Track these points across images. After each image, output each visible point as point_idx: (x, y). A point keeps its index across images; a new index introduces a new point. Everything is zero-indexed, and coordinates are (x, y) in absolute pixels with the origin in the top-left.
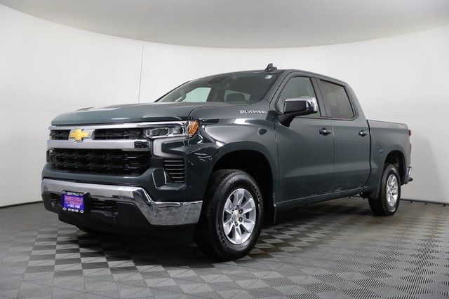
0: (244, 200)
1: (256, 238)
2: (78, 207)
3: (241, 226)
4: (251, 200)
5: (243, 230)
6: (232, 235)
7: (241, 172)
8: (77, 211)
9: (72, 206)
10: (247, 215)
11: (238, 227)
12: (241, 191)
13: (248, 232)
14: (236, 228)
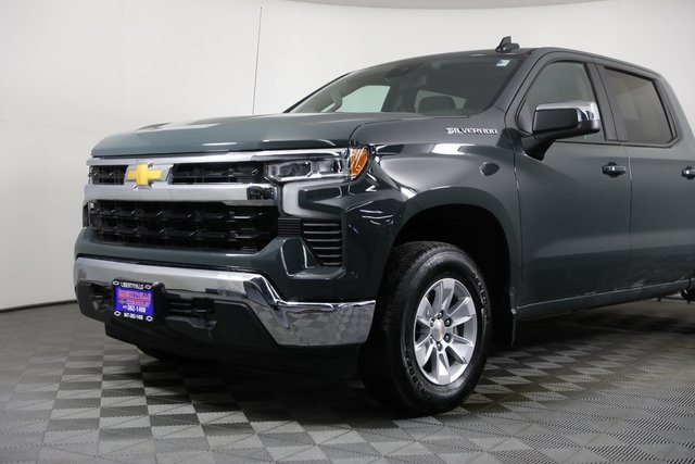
0: (455, 301)
1: (476, 374)
2: (143, 310)
3: (449, 350)
4: (468, 300)
5: (452, 358)
6: (430, 366)
7: (449, 246)
8: (141, 317)
9: (131, 308)
10: (460, 329)
11: (443, 352)
12: (449, 283)
13: (462, 363)
14: (438, 353)
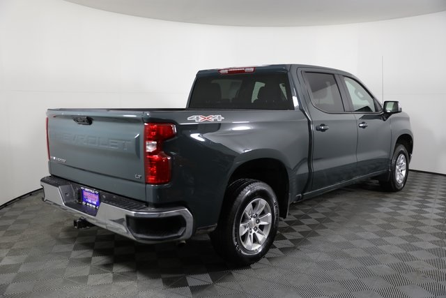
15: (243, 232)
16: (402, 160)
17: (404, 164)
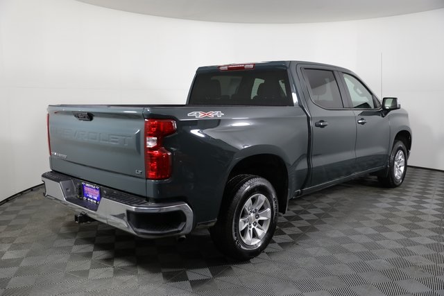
15: (242, 227)
16: (400, 156)
17: (403, 160)
